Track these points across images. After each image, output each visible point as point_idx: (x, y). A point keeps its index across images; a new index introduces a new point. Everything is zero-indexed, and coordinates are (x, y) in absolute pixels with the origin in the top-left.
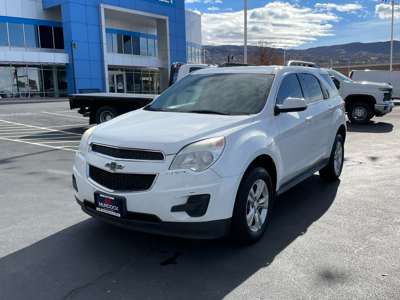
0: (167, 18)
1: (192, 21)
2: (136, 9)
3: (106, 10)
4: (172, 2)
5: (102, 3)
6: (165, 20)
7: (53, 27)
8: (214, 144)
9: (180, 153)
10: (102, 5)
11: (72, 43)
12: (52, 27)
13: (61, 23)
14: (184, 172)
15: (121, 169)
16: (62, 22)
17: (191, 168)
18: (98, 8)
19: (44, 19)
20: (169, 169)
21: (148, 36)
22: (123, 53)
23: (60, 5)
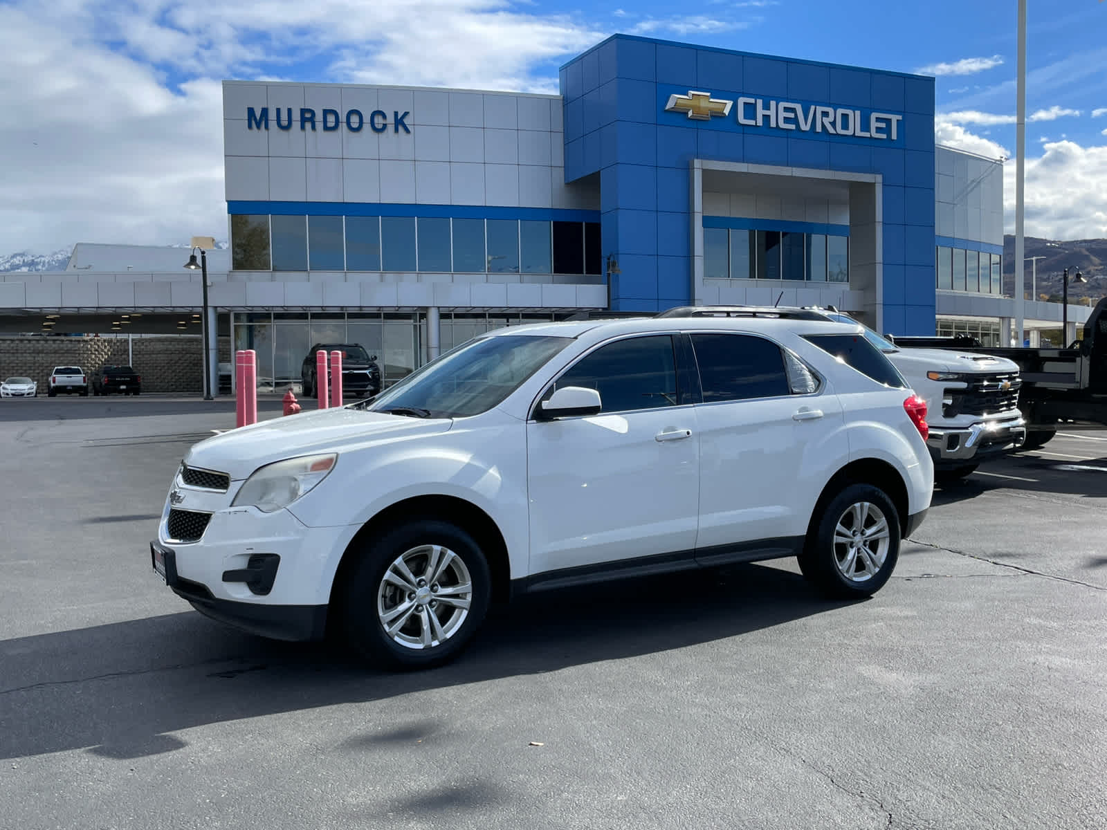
0: (879, 178)
1: (970, 178)
2: (787, 164)
3: (705, 172)
4: (894, 137)
5: (697, 158)
6: (871, 186)
7: (584, 224)
8: (310, 466)
9: (252, 479)
10: (697, 163)
11: (609, 259)
12: (582, 224)
13: (599, 213)
14: (246, 511)
15: (180, 502)
16: (600, 211)
17: (259, 506)
18: (688, 170)
19: (563, 207)
20: (231, 506)
21: (828, 230)
22: (755, 278)
23: (599, 171)
